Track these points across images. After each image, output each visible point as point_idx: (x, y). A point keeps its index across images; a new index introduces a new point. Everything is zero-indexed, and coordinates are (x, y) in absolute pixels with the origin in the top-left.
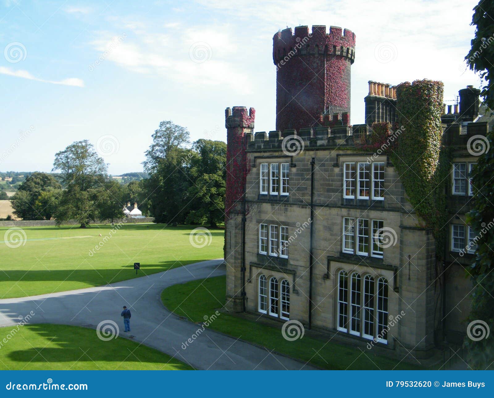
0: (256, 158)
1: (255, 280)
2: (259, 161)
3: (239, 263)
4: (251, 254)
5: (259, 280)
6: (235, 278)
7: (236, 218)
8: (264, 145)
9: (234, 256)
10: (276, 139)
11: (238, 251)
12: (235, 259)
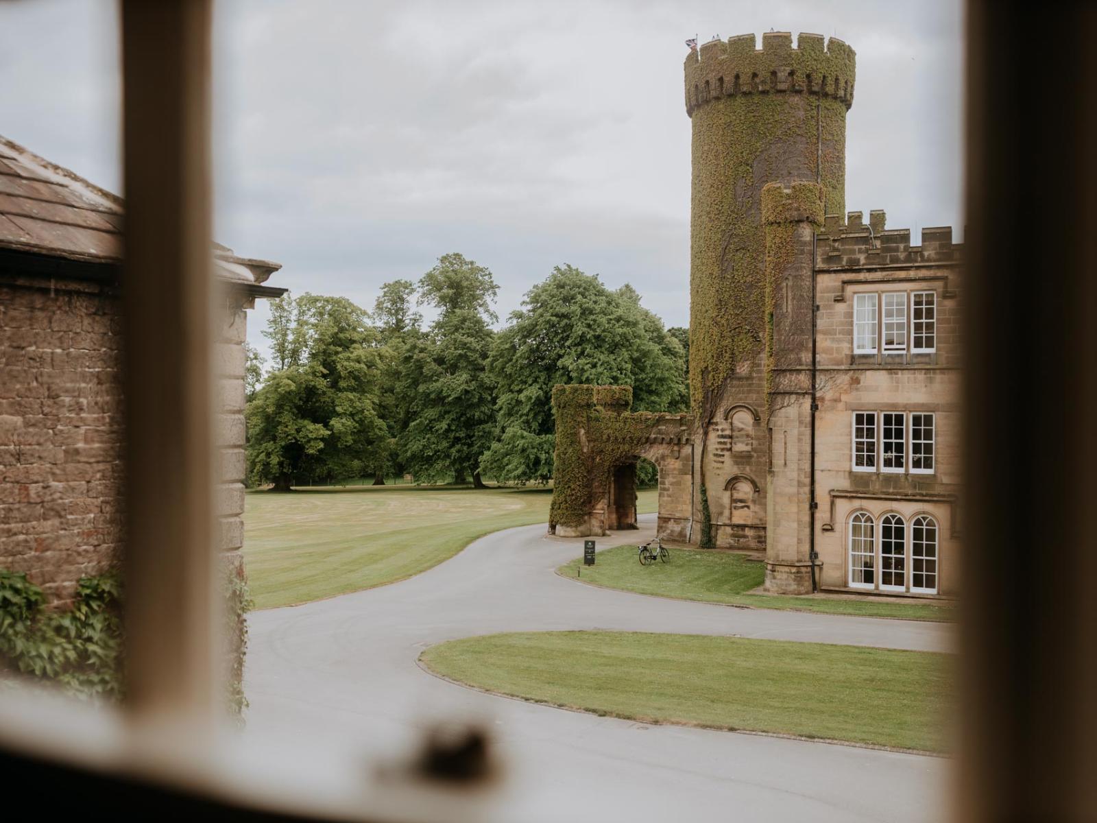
0: (844, 282)
1: (844, 524)
2: (850, 289)
3: (805, 493)
4: (834, 473)
5: (851, 523)
6: (799, 524)
7: (801, 403)
8: (866, 258)
9: (796, 479)
10: (902, 246)
11: (805, 469)
12: (799, 486)
